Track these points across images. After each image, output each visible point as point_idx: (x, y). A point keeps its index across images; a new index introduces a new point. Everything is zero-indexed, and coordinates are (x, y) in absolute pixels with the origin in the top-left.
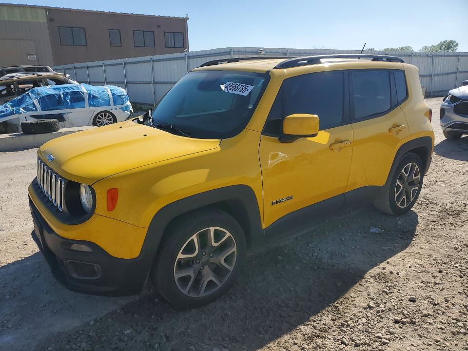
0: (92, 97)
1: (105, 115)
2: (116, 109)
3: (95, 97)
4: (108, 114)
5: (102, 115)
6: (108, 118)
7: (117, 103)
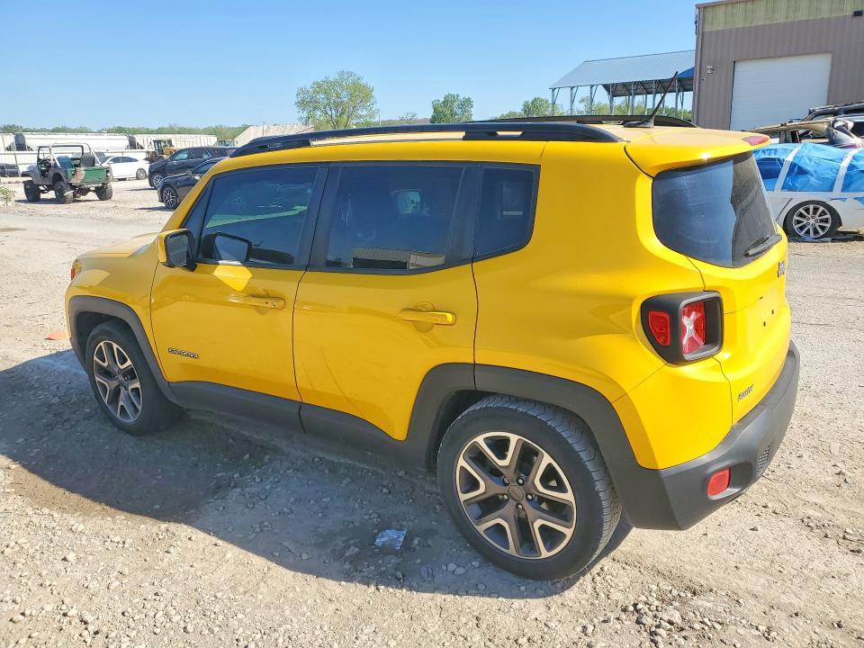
0: (797, 171)
1: (816, 210)
2: (844, 199)
3: (802, 172)
4: (821, 209)
5: (807, 210)
6: (820, 216)
7: (853, 186)
